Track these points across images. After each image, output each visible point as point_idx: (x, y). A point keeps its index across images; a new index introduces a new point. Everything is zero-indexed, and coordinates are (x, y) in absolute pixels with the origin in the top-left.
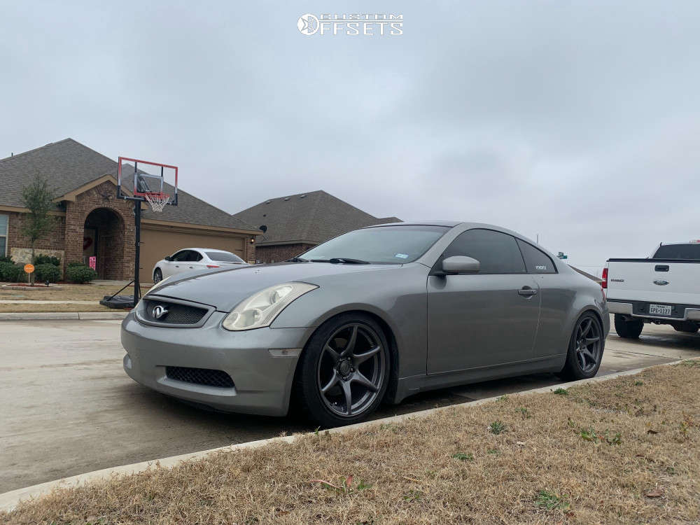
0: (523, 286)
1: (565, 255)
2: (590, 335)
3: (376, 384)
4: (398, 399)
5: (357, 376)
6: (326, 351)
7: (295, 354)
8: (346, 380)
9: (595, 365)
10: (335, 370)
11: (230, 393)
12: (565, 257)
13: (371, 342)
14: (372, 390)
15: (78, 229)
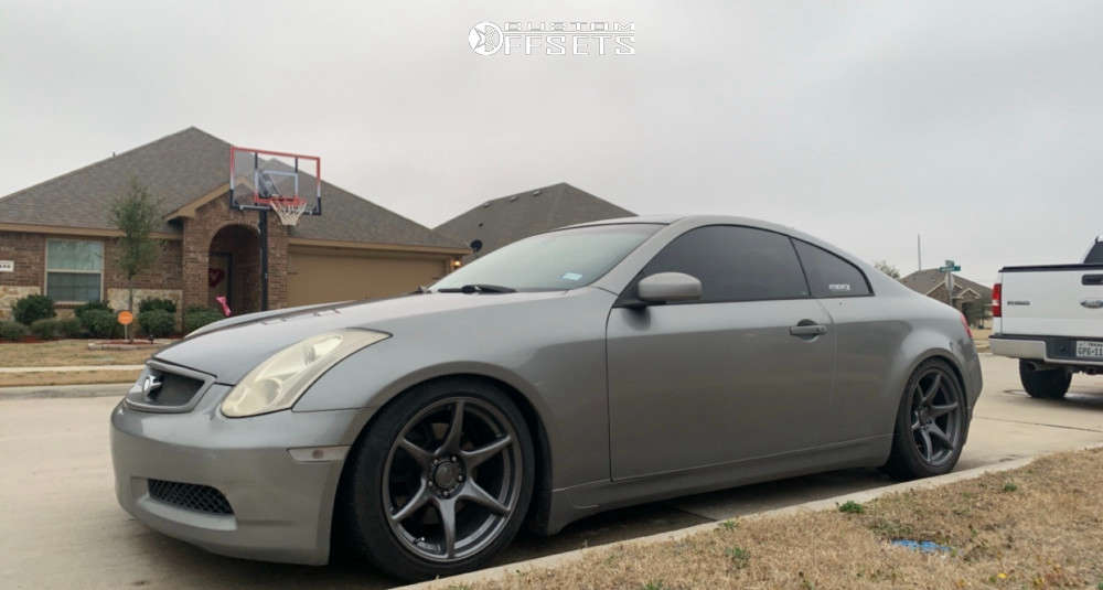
0: (799, 320)
1: (956, 265)
2: (939, 399)
3: (506, 503)
4: (555, 525)
5: (471, 489)
6: (400, 448)
7: (338, 456)
8: (449, 497)
9: (951, 452)
10: (424, 482)
11: (225, 524)
12: (958, 269)
13: (494, 428)
14: (499, 514)
15: (200, 258)
